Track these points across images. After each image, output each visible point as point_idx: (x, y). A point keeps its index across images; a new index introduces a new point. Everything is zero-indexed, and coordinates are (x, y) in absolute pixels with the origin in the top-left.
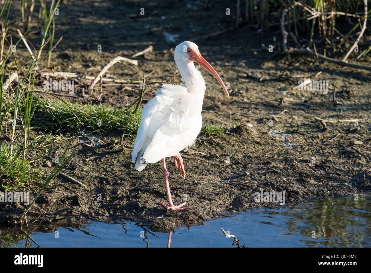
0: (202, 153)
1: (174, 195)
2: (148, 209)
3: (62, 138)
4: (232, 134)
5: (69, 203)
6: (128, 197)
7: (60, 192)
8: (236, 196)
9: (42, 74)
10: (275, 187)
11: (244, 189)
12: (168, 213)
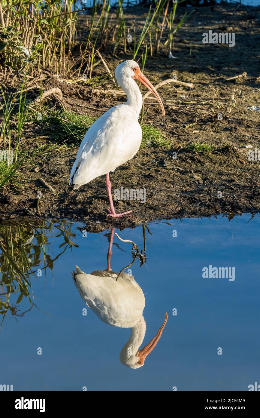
0: (180, 168)
1: (126, 203)
2: (94, 214)
3: (65, 147)
4: (219, 153)
5: (29, 205)
6: (83, 203)
7: (26, 194)
8: (183, 208)
9: (93, 91)
10: (223, 202)
11: (195, 202)
12: (107, 219)
